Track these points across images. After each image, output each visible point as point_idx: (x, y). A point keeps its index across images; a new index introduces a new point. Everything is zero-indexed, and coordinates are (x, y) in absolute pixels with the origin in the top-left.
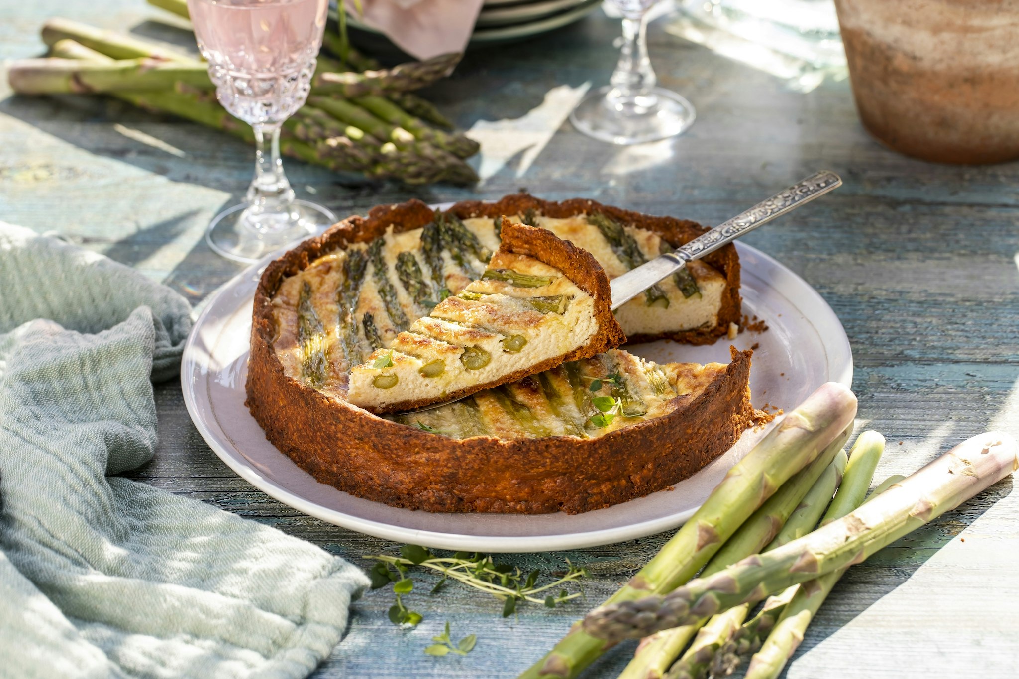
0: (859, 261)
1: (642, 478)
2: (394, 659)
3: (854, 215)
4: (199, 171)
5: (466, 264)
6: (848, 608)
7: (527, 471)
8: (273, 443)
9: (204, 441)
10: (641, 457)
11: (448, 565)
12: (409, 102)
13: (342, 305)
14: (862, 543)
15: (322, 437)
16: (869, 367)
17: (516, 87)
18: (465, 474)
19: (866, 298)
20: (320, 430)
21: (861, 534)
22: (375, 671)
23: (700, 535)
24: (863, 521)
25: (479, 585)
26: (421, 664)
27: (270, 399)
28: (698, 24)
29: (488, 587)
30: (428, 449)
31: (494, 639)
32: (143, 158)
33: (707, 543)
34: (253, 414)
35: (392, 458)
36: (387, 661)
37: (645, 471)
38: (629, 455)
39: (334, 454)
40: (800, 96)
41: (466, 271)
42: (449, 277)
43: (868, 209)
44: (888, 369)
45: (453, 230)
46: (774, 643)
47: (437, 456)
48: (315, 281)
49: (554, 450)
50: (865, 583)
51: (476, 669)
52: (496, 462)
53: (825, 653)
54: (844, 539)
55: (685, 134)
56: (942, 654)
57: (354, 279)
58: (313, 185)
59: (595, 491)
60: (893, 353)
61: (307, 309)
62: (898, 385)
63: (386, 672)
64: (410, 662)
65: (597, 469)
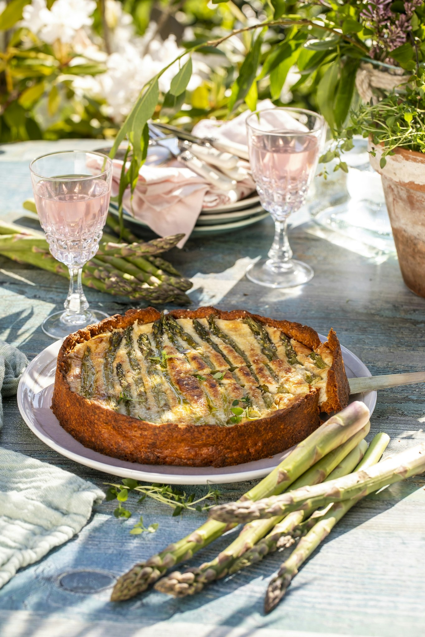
0: (391, 351)
1: (256, 451)
2: (114, 534)
3: (393, 328)
4: (42, 294)
5: (176, 342)
6: (358, 520)
7: (193, 443)
8: (63, 427)
9: (27, 426)
10: (255, 439)
11: (147, 490)
12: (158, 261)
13: (106, 359)
14: (366, 485)
15: (87, 422)
16: (388, 403)
17: (219, 257)
18: (160, 443)
19: (392, 369)
20: (86, 418)
21: (366, 480)
22: (103, 540)
23: (279, 477)
24: (368, 473)
25: (164, 500)
26: (128, 537)
27: (63, 404)
28: (324, 229)
29: (168, 502)
30: (141, 429)
31: (168, 527)
32: (12, 286)
33: (283, 480)
34: (54, 413)
35: (122, 434)
36: (110, 535)
37: (257, 447)
38: (248, 437)
39: (93, 432)
40: (374, 266)
41: (174, 344)
42: (165, 347)
43: (401, 325)
44: (398, 404)
45: (170, 324)
46: (314, 532)
47: (146, 433)
48: (93, 347)
49: (207, 432)
50: (369, 508)
51: (156, 541)
52: (177, 437)
53: (342, 541)
54: (356, 482)
55: (307, 284)
56: (404, 543)
57: (114, 346)
58: (102, 302)
59: (230, 455)
60: (403, 396)
61: (88, 360)
62: (403, 412)
63: (109, 540)
64: (122, 537)
65: (231, 443)
